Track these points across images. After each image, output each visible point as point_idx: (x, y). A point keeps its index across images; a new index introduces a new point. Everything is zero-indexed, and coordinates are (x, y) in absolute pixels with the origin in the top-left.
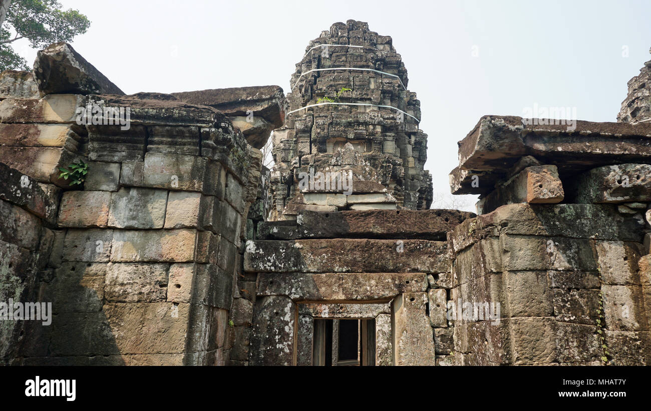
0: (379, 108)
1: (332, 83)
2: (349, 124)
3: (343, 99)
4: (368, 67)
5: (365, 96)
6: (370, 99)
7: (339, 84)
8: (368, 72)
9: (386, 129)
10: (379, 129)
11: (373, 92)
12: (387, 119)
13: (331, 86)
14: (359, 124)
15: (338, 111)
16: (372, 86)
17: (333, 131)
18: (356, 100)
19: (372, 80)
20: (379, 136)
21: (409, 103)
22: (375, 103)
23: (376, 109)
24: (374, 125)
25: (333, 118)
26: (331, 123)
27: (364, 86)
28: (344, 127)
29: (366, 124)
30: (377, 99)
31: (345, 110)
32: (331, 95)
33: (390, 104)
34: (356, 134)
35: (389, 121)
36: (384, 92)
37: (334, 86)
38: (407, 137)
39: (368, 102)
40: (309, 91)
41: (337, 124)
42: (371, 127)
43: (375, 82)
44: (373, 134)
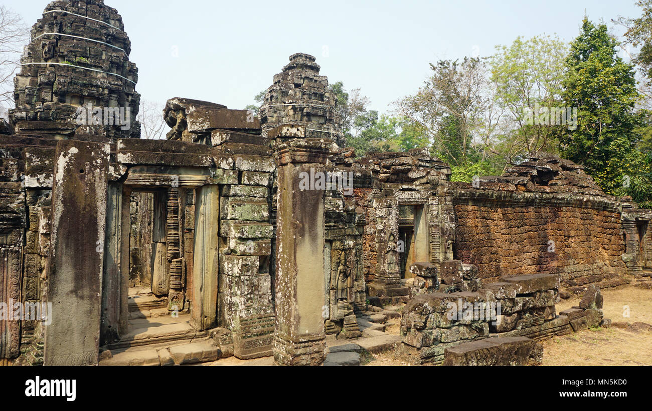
0: (108, 74)
1: (72, 49)
2: (84, 85)
3: (80, 63)
4: (101, 40)
5: (97, 64)
6: (101, 67)
7: (78, 51)
8: (101, 44)
9: (111, 91)
10: (106, 92)
11: (104, 62)
12: (113, 84)
13: (71, 51)
14: (92, 86)
15: (76, 72)
16: (104, 57)
17: (72, 88)
18: (90, 66)
19: (104, 52)
20: (106, 97)
21: (130, 71)
22: (105, 71)
23: (105, 75)
24: (103, 89)
25: (72, 78)
26: (71, 82)
27: (97, 56)
28: (81, 86)
29: (97, 86)
30: (106, 67)
31: (81, 72)
32: (71, 59)
33: (116, 72)
34: (89, 92)
35: (114, 87)
36: (112, 62)
37: (74, 52)
38: (126, 97)
39: (99, 69)
40: (52, 51)
41: (75, 83)
42: (101, 89)
43: (106, 54)
44: (101, 94)
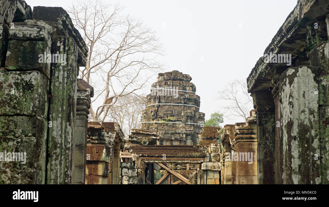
1: (165, 113)
2: (172, 134)
3: (170, 120)
4: (181, 103)
5: (179, 119)
6: (181, 121)
7: (169, 113)
8: (181, 106)
9: (187, 135)
10: (184, 136)
11: (182, 117)
12: (188, 131)
13: (165, 114)
14: (176, 133)
15: (168, 126)
16: (182, 114)
17: (167, 136)
18: (175, 121)
19: (182, 111)
20: (184, 139)
21: (199, 118)
22: (183, 122)
23: (184, 125)
24: (182, 134)
25: (166, 131)
26: (165, 133)
27: (179, 114)
28: (171, 134)
29: (179, 133)
30: (184, 120)
31: (170, 125)
32: (165, 119)
33: (190, 122)
34: (175, 138)
35: (189, 132)
36: (187, 116)
37: (166, 114)
38: (197, 135)
39: (180, 122)
40: (156, 115)
41: (168, 133)
42: (181, 135)
43: (184, 112)
44: (182, 138)
